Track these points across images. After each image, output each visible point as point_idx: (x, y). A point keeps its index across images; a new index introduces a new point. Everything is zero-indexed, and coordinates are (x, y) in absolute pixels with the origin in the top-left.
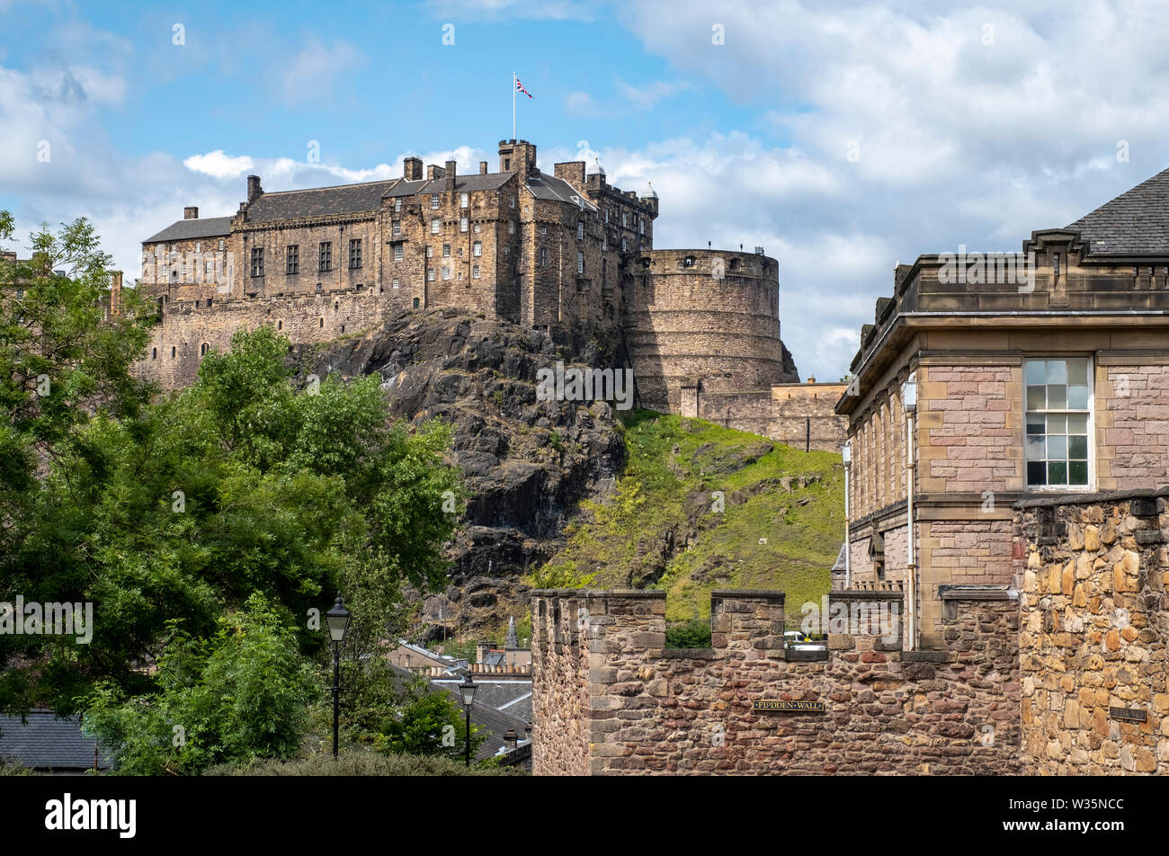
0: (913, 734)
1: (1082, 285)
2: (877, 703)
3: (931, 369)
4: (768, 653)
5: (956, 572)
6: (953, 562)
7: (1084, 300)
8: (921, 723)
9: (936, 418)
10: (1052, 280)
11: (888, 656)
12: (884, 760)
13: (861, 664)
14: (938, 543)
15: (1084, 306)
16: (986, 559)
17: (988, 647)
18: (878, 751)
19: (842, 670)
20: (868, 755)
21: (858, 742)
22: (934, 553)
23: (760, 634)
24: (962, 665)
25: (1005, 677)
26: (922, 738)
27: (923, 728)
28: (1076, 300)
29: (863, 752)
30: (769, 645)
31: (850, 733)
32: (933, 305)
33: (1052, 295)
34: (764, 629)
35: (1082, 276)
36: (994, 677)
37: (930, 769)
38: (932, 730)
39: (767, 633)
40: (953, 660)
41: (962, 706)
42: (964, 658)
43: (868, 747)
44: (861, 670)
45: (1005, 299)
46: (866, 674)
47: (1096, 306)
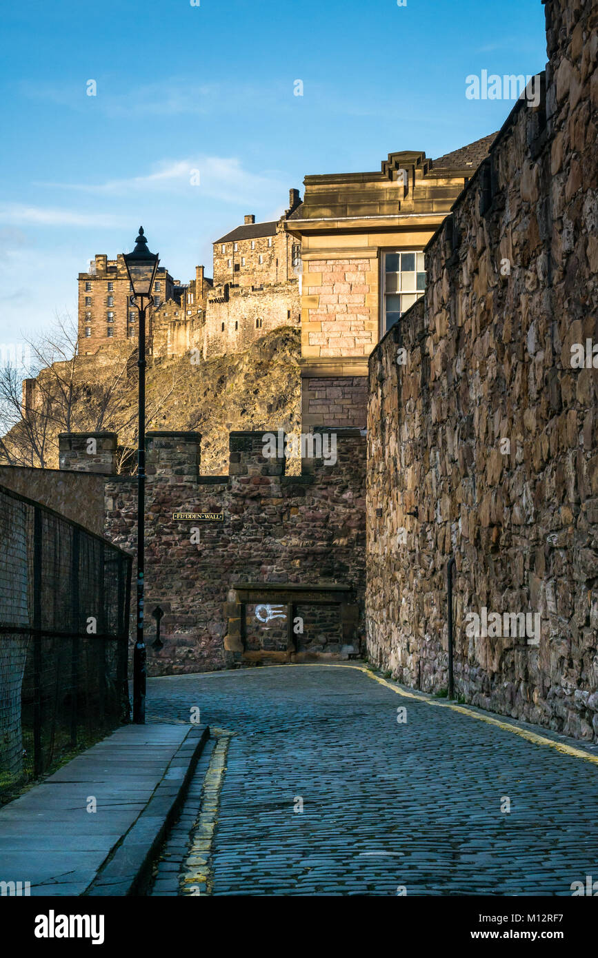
0: (288, 537)
1: (425, 194)
2: (263, 515)
3: (311, 263)
4: (185, 478)
5: (327, 417)
6: (325, 409)
7: (425, 206)
8: (295, 529)
9: (313, 300)
10: (402, 191)
11: (272, 479)
12: (267, 557)
13: (252, 485)
14: (314, 395)
15: (426, 210)
16: (348, 406)
17: (344, 473)
18: (262, 551)
19: (238, 489)
20: (255, 554)
21: (248, 544)
22: (311, 403)
23: (179, 464)
24: (325, 486)
25: (357, 495)
26: (295, 541)
27: (295, 533)
28: (419, 206)
29: (252, 551)
30: (186, 472)
31: (243, 537)
32: (313, 214)
33: (402, 203)
34: (182, 460)
35: (425, 187)
36: (347, 495)
37: (300, 564)
38: (302, 535)
39: (184, 463)
40: (319, 482)
41: (324, 517)
42: (326, 480)
43: (256, 547)
44: (252, 490)
45: (366, 207)
46: (255, 493)
47: (434, 210)
